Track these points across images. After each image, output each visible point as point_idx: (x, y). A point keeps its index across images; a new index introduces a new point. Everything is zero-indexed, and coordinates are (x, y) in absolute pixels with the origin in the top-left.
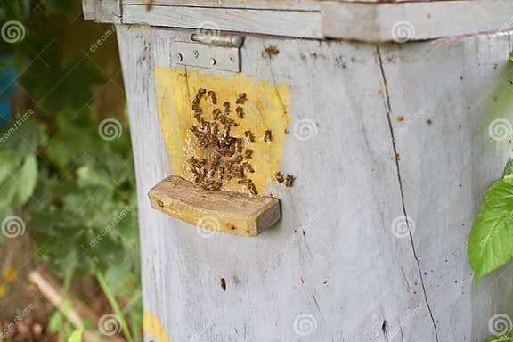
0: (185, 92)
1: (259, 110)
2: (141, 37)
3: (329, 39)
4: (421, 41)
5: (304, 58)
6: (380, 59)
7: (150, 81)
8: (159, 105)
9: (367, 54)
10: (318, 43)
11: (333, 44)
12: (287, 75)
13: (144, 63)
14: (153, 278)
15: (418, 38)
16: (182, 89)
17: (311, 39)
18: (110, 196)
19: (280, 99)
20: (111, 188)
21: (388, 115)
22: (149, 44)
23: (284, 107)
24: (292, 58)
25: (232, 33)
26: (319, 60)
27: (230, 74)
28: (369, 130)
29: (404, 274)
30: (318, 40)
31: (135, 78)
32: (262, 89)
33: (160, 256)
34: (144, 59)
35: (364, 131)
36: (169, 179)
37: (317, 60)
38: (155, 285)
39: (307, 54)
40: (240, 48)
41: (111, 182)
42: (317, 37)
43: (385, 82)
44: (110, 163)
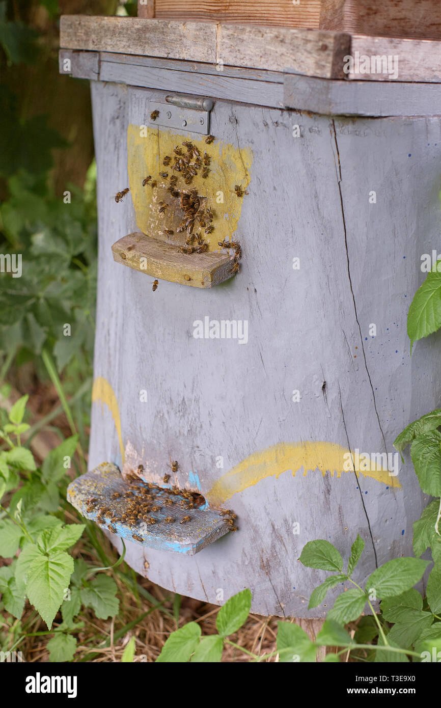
0: (155, 151)
1: (223, 171)
2: (117, 96)
3: (290, 110)
4: (372, 117)
5: (266, 125)
6: (335, 131)
7: (122, 141)
8: (130, 164)
9: (324, 126)
10: (280, 112)
11: (294, 114)
12: (250, 140)
13: (118, 122)
14: (107, 342)
15: (368, 114)
16: (153, 148)
17: (275, 108)
18: (66, 264)
19: (243, 162)
20: (67, 257)
21: (339, 183)
22: (125, 103)
23: (246, 170)
24: (255, 124)
25: (204, 98)
26: (280, 128)
27: (199, 135)
28: (321, 197)
29: (345, 338)
30: (280, 109)
31: (107, 135)
32: (227, 152)
33: (116, 318)
34: (118, 118)
35: (316, 197)
36: (134, 235)
37: (278, 127)
38: (109, 349)
39: (269, 122)
40: (210, 112)
41: (68, 252)
42: (280, 107)
43: (338, 153)
44: (68, 231)
